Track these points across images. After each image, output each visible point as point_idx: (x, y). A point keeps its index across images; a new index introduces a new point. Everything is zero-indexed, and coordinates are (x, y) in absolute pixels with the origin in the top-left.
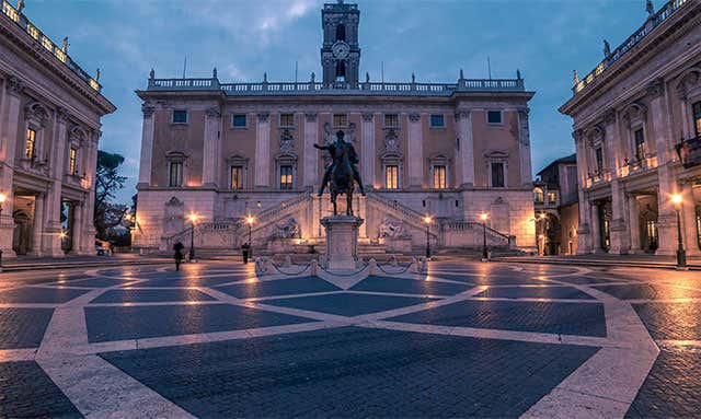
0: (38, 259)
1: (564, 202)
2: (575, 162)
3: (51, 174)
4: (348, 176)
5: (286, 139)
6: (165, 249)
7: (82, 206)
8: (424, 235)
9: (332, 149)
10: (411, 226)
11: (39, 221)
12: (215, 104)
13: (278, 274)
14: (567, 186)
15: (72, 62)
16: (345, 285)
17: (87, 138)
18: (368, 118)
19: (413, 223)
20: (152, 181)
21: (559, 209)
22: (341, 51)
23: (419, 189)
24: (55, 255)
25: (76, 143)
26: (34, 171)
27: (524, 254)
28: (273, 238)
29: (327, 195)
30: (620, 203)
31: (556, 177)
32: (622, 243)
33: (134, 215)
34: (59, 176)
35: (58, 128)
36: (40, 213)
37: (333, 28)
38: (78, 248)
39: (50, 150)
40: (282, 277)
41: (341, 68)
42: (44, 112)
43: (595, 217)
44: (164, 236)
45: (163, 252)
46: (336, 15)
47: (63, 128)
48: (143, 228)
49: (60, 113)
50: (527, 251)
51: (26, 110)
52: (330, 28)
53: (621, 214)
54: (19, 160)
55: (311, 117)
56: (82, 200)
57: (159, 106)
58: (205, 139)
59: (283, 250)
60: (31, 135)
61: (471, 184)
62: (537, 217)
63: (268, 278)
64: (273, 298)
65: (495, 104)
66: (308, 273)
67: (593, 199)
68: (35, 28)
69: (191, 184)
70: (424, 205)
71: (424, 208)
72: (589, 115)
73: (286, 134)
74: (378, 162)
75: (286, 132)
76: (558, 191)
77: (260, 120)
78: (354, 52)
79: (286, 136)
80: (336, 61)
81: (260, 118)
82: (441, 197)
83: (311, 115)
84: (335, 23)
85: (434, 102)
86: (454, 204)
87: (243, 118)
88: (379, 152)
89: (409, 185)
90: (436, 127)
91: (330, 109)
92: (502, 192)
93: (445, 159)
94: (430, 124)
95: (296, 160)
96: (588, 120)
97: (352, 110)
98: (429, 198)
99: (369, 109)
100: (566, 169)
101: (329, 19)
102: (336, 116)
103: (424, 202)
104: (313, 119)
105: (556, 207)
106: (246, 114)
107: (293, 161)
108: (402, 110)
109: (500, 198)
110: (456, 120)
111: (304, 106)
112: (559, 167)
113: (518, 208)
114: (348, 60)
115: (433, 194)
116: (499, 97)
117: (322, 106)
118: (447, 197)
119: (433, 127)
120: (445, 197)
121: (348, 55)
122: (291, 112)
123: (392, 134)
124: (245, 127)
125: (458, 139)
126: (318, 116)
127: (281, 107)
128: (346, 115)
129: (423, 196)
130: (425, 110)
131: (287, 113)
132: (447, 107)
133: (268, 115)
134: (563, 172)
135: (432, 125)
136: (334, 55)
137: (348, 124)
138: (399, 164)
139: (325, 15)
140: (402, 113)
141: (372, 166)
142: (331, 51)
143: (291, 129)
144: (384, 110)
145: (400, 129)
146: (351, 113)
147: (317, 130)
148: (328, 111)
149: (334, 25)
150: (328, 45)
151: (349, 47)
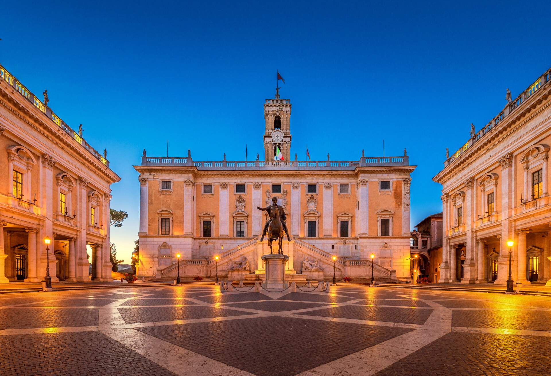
0: (73, 283)
1: (433, 247)
2: (441, 218)
3: (78, 225)
4: (279, 228)
5: (240, 202)
6: (160, 277)
7: (101, 247)
8: (332, 268)
9: (268, 210)
10: (324, 262)
11: (73, 258)
12: (190, 176)
13: (235, 292)
14: (436, 235)
15: (86, 144)
16: (276, 297)
17: (102, 199)
18: (296, 186)
19: (325, 261)
20: (149, 230)
21: (429, 251)
22: (277, 137)
23: (329, 237)
24: (85, 281)
25: (95, 204)
26: (67, 223)
27: (401, 282)
28: (232, 270)
29: (266, 241)
30: (472, 246)
31: (429, 228)
32: (471, 275)
33: (138, 254)
34: (84, 227)
35: (81, 192)
36: (73, 252)
37: (272, 119)
38: (100, 277)
39: (76, 207)
40: (237, 293)
42: (70, 181)
43: (453, 257)
44: (159, 268)
45: (159, 279)
46: (274, 109)
47: (84, 192)
48: (144, 263)
49: (81, 181)
50: (403, 280)
51: (57, 179)
52: (270, 119)
53: (472, 255)
54: (56, 215)
56: (101, 243)
57: (151, 177)
58: (185, 202)
59: (238, 278)
60: (62, 197)
61: (366, 234)
62: (412, 257)
63: (228, 293)
64: (231, 303)
65: (386, 175)
66: (253, 290)
67: (452, 244)
68: (58, 118)
69: (176, 233)
70: (333, 248)
71: (333, 250)
72: (455, 183)
73: (240, 198)
74: (302, 218)
75: (240, 197)
76: (429, 239)
77: (222, 188)
78: (287, 137)
79: (240, 200)
80: (274, 144)
81: (222, 187)
82: (345, 243)
83: (257, 185)
84: (274, 114)
85: (342, 174)
86: (354, 247)
87: (210, 187)
88: (303, 211)
89: (323, 235)
90: (343, 193)
91: (270, 181)
92: (387, 239)
93: (348, 216)
94: (339, 191)
95: (247, 217)
96: (454, 186)
97: (285, 181)
98: (336, 243)
99: (297, 180)
100: (436, 222)
101: (269, 112)
102: (274, 186)
103: (333, 246)
104: (258, 188)
105: (427, 250)
106: (212, 184)
107: (245, 218)
108: (319, 181)
109: (386, 243)
110: (357, 188)
111: (252, 178)
112: (432, 220)
113: (399, 251)
114: (283, 144)
115: (340, 241)
116: (389, 170)
117: (264, 178)
118: (349, 243)
119: (341, 193)
120: (348, 243)
121: (283, 140)
122: (243, 183)
123: (312, 199)
124: (212, 193)
125: (358, 202)
126: (261, 185)
127: (236, 179)
128: (281, 185)
129: (332, 242)
130: (336, 181)
131: (241, 184)
132: (352, 178)
133: (227, 185)
134: (434, 225)
135: (340, 192)
136: (272, 140)
137: (282, 191)
138: (317, 219)
139: (266, 108)
140: (320, 183)
141: (298, 221)
142: (271, 137)
143: (243, 195)
144: (307, 181)
145: (318, 195)
146: (285, 184)
147: (261, 196)
148: (268, 182)
149: (273, 116)
150: (268, 132)
151: (283, 133)
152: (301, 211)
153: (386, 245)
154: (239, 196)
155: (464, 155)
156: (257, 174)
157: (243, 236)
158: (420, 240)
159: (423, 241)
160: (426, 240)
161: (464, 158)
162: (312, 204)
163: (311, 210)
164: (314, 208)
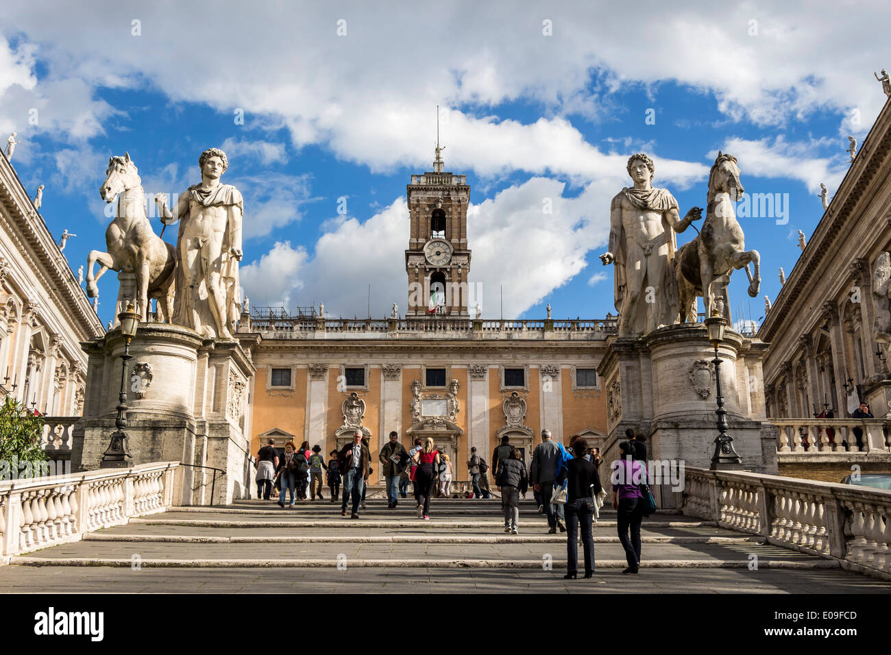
5: (352, 407)
18: (478, 373)
22: (438, 254)
37: (426, 217)
46: (430, 194)
52: (422, 217)
55: (391, 373)
73: (354, 399)
75: (353, 397)
77: (313, 376)
78: (460, 255)
79: (354, 402)
80: (431, 269)
81: (313, 374)
83: (391, 370)
84: (429, 207)
85: (580, 348)
87: (285, 373)
88: (495, 426)
90: (583, 388)
91: (421, 361)
93: (598, 438)
94: (574, 383)
97: (454, 361)
99: (480, 361)
101: (418, 201)
102: (430, 372)
104: (394, 376)
106: (292, 368)
108: (530, 361)
111: (380, 356)
114: (451, 269)
117: (407, 355)
119: (579, 388)
121: (451, 261)
122: (360, 366)
123: (514, 400)
124: (290, 388)
126: (402, 371)
127: (345, 356)
128: (444, 370)
130: (567, 362)
131: (355, 367)
132: (602, 356)
133: (325, 370)
135: (578, 385)
136: (426, 261)
137: (447, 383)
138: (526, 445)
139: (413, 193)
140: (531, 367)
141: (485, 448)
142: (424, 254)
143: (360, 390)
144: (504, 361)
145: (527, 391)
146: (453, 367)
147: (401, 393)
148: (418, 364)
149: (427, 209)
150: (418, 244)
151: (451, 246)
152: (491, 425)
154: (352, 394)
156: (391, 347)
162: (516, 411)
163: (513, 424)
164: (519, 419)
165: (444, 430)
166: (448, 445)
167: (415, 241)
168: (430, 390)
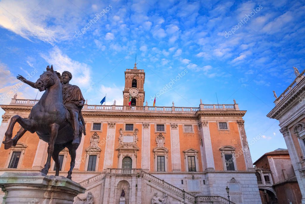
1: (276, 182)
5: (95, 138)
14: (276, 171)
18: (146, 126)
21: (274, 187)
22: (134, 92)
23: (178, 172)
31: (268, 164)
37: (130, 81)
41: (133, 102)
46: (132, 75)
55: (112, 125)
61: (213, 168)
70: (182, 183)
71: (183, 185)
72: (292, 116)
74: (152, 154)
75: (95, 134)
76: (270, 174)
78: (141, 93)
79: (95, 136)
80: (131, 97)
82: (193, 178)
83: (112, 124)
84: (132, 78)
85: (186, 117)
86: (202, 182)
88: (152, 147)
89: (172, 170)
90: (187, 132)
91: (124, 121)
92: (234, 174)
93: (194, 152)
94: (184, 130)
95: (100, 151)
96: (292, 119)
97: (137, 121)
98: (185, 178)
99: (147, 121)
100: (273, 160)
101: (128, 76)
102: (127, 125)
103: (182, 181)
104: (113, 126)
105: (272, 186)
107: (98, 152)
108: (167, 122)
109: (233, 178)
110: (199, 128)
111: (108, 119)
112: (268, 157)
113: (247, 186)
114: (138, 97)
115: (188, 175)
116: (224, 114)
117: (118, 118)
118: (198, 178)
120: (196, 178)
121: (138, 95)
122: (99, 122)
123: (160, 135)
125: (202, 140)
126: (116, 124)
128: (133, 125)
129: (181, 177)
130: (181, 122)
131: (97, 123)
132: (194, 120)
134: (271, 161)
136: (130, 95)
137: (134, 129)
138: (165, 155)
139: (127, 74)
140: (167, 124)
141: (148, 156)
142: (129, 92)
143: (99, 132)
144: (156, 122)
145: (165, 133)
146: (136, 123)
147: (115, 133)
148: (122, 122)
149: (131, 79)
150: (127, 89)
151: (138, 90)
153: (233, 179)
155: (296, 89)
156: (112, 115)
157: (94, 170)
158: (263, 176)
159: (265, 177)
160: (268, 176)
161: (298, 91)
162: (161, 141)
163: (160, 146)
164: (162, 144)
165: (132, 148)
166: (133, 154)
167: (126, 88)
168: (127, 132)
